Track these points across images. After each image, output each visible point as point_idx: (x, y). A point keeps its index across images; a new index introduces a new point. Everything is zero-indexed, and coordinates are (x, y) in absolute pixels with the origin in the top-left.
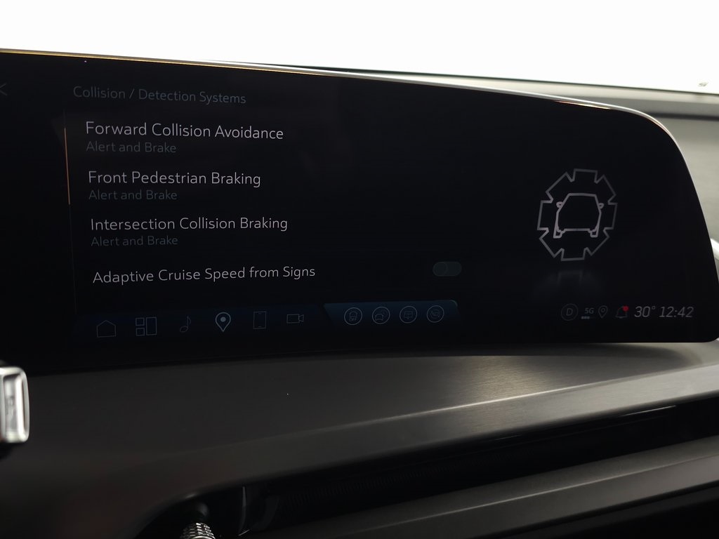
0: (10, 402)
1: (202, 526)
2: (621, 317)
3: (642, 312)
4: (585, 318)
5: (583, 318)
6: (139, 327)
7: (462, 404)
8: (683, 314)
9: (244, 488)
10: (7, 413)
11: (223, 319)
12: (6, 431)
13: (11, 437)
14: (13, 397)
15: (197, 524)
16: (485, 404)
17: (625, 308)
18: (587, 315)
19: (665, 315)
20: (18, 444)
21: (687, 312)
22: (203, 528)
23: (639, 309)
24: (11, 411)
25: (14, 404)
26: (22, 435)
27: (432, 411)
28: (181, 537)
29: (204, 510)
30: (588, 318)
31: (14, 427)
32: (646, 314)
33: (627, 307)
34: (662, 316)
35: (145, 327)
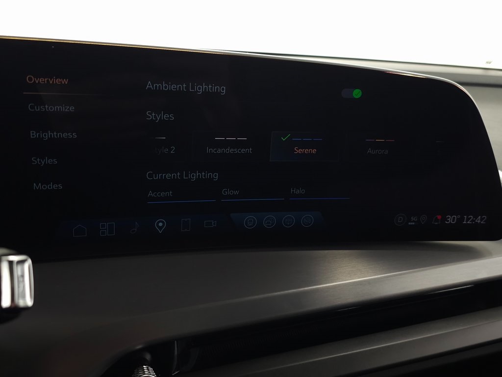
0: (21, 279)
1: (147, 368)
2: (436, 223)
3: (451, 220)
4: (411, 224)
5: (409, 224)
6: (102, 230)
7: (326, 283)
8: (479, 221)
9: (176, 342)
10: (19, 287)
11: (161, 224)
12: (18, 299)
13: (21, 303)
14: (23, 276)
15: (144, 366)
16: (343, 284)
17: (439, 217)
18: (412, 222)
19: (467, 221)
20: (26, 309)
21: (482, 219)
22: (148, 370)
23: (449, 218)
24: (21, 285)
25: (23, 281)
26: (29, 302)
27: (306, 288)
28: (133, 376)
29: (148, 357)
30: (413, 223)
31: (24, 297)
32: (453, 221)
33: (440, 216)
34: (465, 223)
35: (106, 229)
